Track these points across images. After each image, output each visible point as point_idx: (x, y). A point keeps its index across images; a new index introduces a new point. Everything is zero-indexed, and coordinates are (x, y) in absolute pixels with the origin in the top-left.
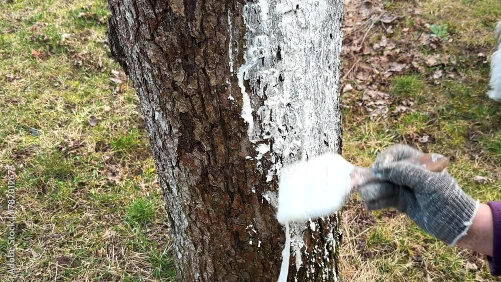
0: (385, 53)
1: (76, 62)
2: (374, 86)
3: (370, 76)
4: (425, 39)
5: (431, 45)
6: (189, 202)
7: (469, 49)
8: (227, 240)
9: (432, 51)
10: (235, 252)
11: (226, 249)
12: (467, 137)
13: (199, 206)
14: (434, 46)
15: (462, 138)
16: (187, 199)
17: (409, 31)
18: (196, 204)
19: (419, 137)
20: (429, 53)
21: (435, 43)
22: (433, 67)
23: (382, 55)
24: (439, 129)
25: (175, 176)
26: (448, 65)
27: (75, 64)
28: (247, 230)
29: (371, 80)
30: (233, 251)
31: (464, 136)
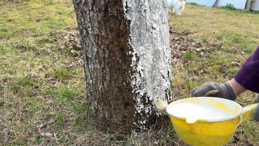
0: (178, 48)
1: (37, 52)
2: (175, 58)
3: (173, 55)
4: (194, 44)
5: (197, 45)
6: (98, 33)
7: (213, 46)
8: (117, 53)
9: (198, 47)
10: (121, 61)
11: (117, 60)
12: (220, 71)
13: (103, 34)
14: (198, 45)
15: (218, 72)
16: (97, 31)
17: (186, 42)
18: (101, 33)
19: (199, 71)
20: (196, 48)
21: (198, 44)
22: (199, 51)
23: (177, 49)
24: (207, 69)
25: (91, 17)
26: (205, 50)
27: (37, 53)
28: (128, 45)
29: (173, 56)
30: (120, 61)
31: (219, 71)
